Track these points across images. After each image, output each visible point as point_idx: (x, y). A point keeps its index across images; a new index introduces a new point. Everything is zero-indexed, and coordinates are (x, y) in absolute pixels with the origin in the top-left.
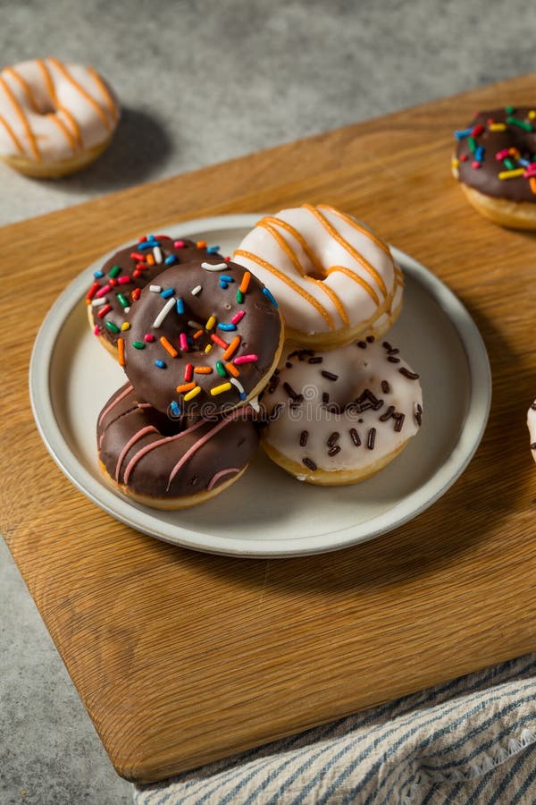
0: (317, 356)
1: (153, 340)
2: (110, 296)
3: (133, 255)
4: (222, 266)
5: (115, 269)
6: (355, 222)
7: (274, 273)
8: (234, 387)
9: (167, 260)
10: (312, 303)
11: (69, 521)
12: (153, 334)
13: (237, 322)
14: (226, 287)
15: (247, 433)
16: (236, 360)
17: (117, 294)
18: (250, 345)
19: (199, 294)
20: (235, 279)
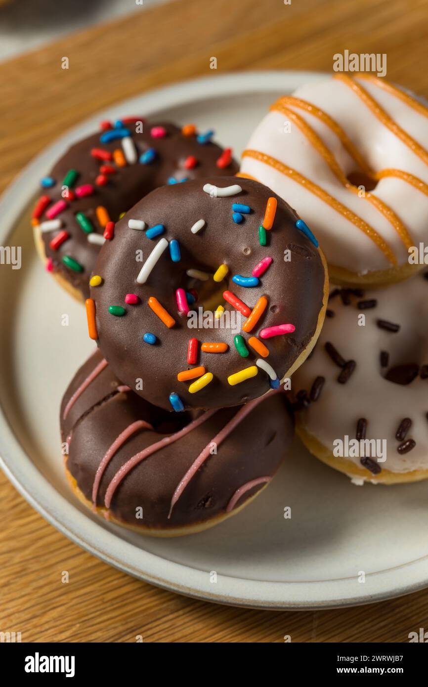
0: (369, 297)
1: (138, 302)
2: (66, 216)
3: (94, 152)
4: (234, 189)
5: (70, 175)
6: (414, 100)
7: (305, 185)
8: (261, 372)
9: (145, 158)
10: (364, 231)
11: (27, 552)
12: (137, 293)
13: (261, 275)
14: (242, 221)
15: (276, 422)
16: (263, 333)
17: (75, 214)
18: (283, 309)
19: (201, 232)
20: (255, 208)
